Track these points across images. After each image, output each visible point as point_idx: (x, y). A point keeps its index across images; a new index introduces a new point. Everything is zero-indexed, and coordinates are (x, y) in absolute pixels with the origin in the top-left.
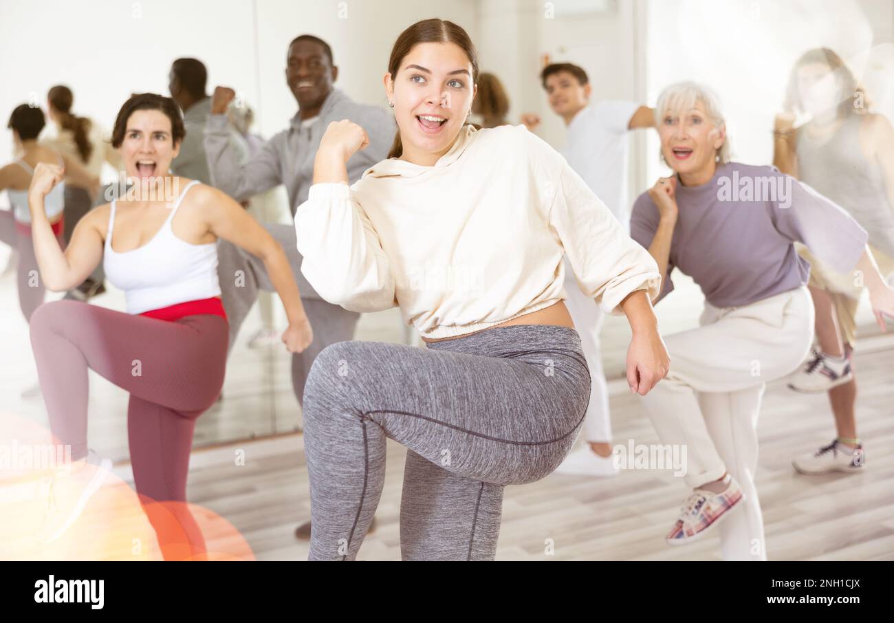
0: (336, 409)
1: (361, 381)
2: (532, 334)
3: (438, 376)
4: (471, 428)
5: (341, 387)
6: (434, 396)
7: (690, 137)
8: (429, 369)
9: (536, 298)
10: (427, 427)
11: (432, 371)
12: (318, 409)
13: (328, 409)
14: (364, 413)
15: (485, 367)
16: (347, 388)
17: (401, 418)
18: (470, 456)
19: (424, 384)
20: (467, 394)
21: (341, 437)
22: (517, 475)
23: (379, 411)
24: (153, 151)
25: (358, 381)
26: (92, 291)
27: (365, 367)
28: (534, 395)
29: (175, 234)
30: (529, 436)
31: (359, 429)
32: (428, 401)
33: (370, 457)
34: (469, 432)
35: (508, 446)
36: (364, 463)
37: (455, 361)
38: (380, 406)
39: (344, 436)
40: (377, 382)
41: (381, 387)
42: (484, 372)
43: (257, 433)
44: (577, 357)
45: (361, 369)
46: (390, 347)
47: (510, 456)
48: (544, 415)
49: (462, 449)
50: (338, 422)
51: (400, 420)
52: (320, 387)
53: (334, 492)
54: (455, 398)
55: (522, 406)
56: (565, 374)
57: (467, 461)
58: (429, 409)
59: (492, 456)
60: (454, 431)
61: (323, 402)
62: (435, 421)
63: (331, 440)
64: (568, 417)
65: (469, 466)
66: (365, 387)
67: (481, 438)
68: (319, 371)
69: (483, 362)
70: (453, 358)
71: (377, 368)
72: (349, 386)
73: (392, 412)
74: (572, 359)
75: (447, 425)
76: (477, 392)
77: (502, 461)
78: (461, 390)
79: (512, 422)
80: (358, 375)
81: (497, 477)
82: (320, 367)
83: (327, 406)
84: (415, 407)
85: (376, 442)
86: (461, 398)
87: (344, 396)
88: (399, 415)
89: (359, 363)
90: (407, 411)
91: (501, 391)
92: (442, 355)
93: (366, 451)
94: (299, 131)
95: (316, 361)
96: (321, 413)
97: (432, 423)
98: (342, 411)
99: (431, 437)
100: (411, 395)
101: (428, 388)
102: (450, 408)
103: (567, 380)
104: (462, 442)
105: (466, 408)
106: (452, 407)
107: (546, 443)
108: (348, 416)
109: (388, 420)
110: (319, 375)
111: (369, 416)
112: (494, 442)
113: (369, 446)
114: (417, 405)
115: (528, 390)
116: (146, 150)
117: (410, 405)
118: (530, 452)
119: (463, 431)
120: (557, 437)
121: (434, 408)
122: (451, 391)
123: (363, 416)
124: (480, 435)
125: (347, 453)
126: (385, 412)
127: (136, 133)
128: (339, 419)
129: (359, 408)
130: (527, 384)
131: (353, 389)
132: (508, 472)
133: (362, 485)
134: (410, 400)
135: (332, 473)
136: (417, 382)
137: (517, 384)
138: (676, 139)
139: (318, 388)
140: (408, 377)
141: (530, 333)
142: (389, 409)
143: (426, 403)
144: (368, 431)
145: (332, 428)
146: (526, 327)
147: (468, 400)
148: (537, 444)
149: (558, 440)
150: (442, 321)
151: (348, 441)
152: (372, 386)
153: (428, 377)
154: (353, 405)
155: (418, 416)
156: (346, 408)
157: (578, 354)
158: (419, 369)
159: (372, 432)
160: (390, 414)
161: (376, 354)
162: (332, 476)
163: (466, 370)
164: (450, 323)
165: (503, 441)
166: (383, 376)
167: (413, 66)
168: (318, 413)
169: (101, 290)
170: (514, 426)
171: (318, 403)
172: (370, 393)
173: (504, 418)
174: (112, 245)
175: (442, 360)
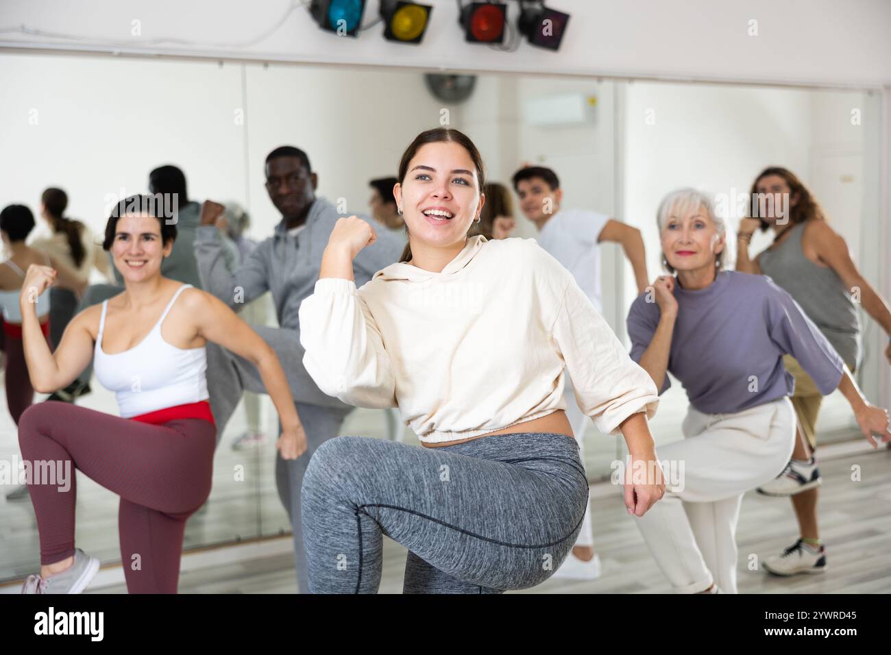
0: (331, 501)
1: (357, 474)
2: (529, 441)
3: (433, 473)
4: (465, 528)
5: (336, 478)
6: (428, 493)
7: (694, 241)
8: (424, 467)
9: (534, 408)
10: (421, 524)
11: (427, 468)
12: (314, 500)
13: (324, 500)
14: (359, 506)
15: (481, 467)
16: (342, 480)
17: (395, 514)
18: (464, 557)
19: (418, 480)
20: (461, 493)
21: (336, 529)
22: (512, 578)
23: (374, 505)
24: (141, 252)
25: (353, 474)
26: (77, 392)
27: (362, 461)
28: (528, 497)
29: (164, 339)
30: (523, 539)
31: (354, 522)
32: (423, 497)
33: (364, 550)
34: (463, 531)
35: (502, 547)
36: (359, 556)
37: (451, 459)
38: (374, 499)
39: (339, 529)
40: (372, 475)
41: (376, 481)
42: (479, 473)
43: (243, 536)
44: (574, 464)
45: (358, 462)
46: (387, 444)
47: (504, 558)
48: (538, 518)
49: (456, 549)
50: (333, 513)
51: (395, 515)
52: (317, 479)
53: (329, 584)
54: (449, 496)
55: (517, 508)
56: (561, 480)
57: (462, 561)
58: (423, 506)
59: (486, 558)
60: (447, 529)
61: (318, 494)
62: (429, 518)
63: (326, 532)
64: (563, 521)
65: (464, 566)
66: (361, 479)
67: (475, 538)
68: (316, 463)
69: (479, 463)
70: (450, 457)
71: (373, 462)
72: (344, 479)
73: (387, 506)
74: (569, 466)
75: (441, 523)
76: (472, 492)
77: (495, 563)
78: (456, 489)
79: (506, 523)
80: (354, 468)
81: (492, 579)
82: (318, 459)
83: (322, 497)
84: (409, 502)
85: (371, 536)
86: (455, 496)
87: (339, 487)
88: (393, 510)
89: (356, 456)
90: (401, 506)
91: (496, 492)
92: (439, 454)
93: (361, 544)
94: (286, 240)
95: (315, 454)
96: (317, 504)
97: (426, 520)
98: (337, 503)
99: (426, 534)
100: (406, 490)
101: (423, 484)
102: (444, 506)
103: (564, 485)
104: (456, 541)
105: (460, 507)
106: (446, 505)
107: (540, 547)
108: (343, 508)
109: (383, 515)
110: (316, 467)
111: (364, 509)
112: (488, 542)
113: (363, 539)
114: (411, 501)
115: (523, 493)
116: (134, 251)
117: (405, 500)
118: (524, 555)
119: (456, 530)
120: (552, 541)
121: (428, 505)
122: (446, 489)
123: (358, 510)
124: (474, 535)
125: (341, 545)
126: (380, 506)
127: (125, 236)
128: (335, 511)
129: (354, 501)
130: (523, 487)
131: (349, 482)
132: (502, 575)
133: (356, 579)
134: (404, 495)
135: (327, 565)
136: (412, 478)
137: (512, 486)
138: (681, 243)
139: (314, 480)
140: (403, 473)
141: (526, 441)
142: (384, 503)
143: (420, 500)
144: (362, 524)
145: (327, 519)
146: (522, 435)
147: (462, 499)
148: (531, 547)
149: (553, 544)
150: (437, 427)
151: (343, 533)
152: (368, 479)
153: (423, 473)
154: (348, 496)
155: (412, 512)
156: (341, 500)
157: (575, 461)
158: (415, 466)
159: (366, 525)
160: (385, 509)
161: (373, 449)
162: (327, 568)
163: (461, 469)
164: (445, 429)
165: (496, 542)
166: (378, 470)
167: (418, 167)
168: (314, 504)
169: (86, 390)
170: (508, 528)
171: (315, 494)
172: (365, 486)
173: (498, 519)
174: (102, 346)
175: (438, 458)
